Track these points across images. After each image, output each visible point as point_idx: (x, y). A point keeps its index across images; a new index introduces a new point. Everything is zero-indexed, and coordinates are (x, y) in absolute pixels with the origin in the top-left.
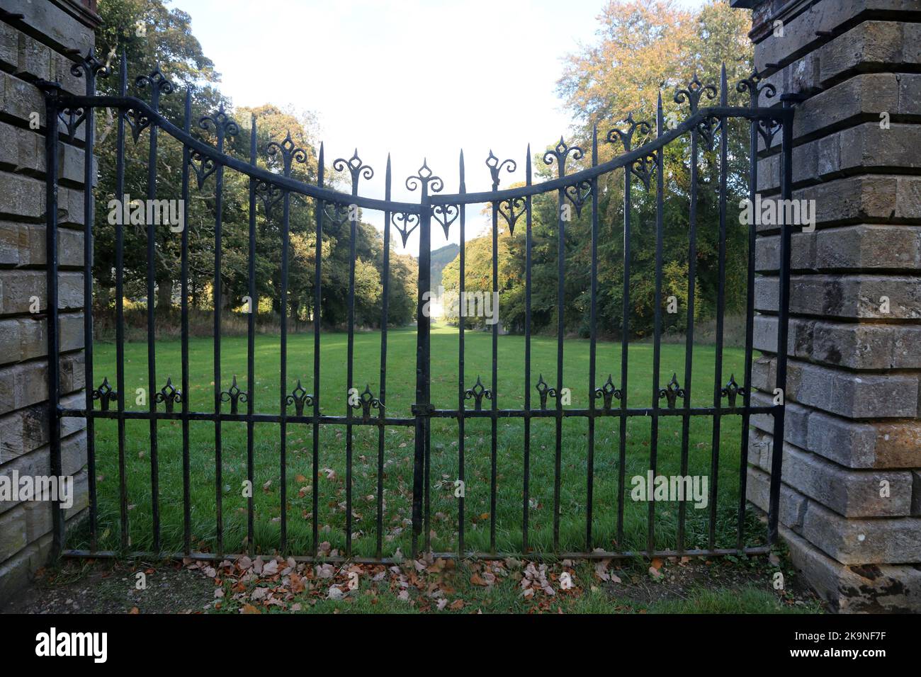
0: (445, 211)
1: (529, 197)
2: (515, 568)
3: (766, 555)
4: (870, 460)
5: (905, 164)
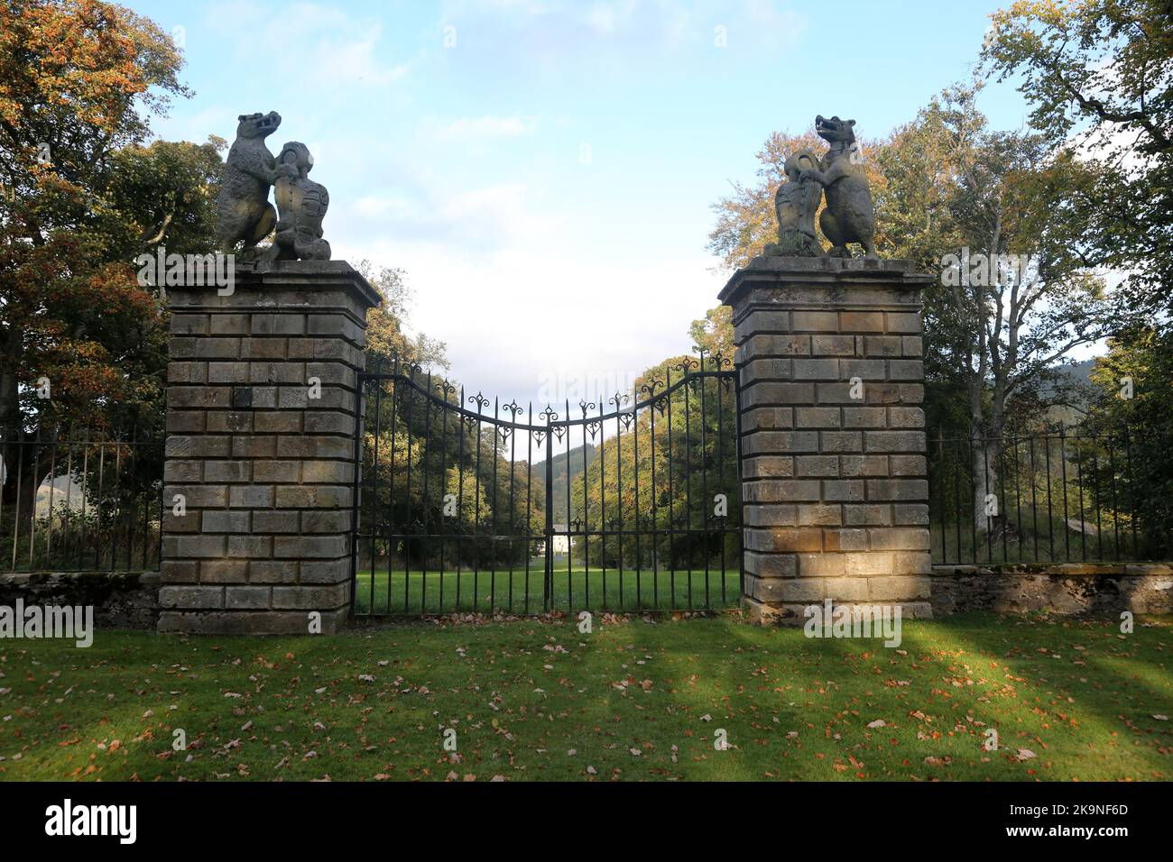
0: (559, 429)
3: (739, 611)
4: (771, 547)
5: (778, 402)
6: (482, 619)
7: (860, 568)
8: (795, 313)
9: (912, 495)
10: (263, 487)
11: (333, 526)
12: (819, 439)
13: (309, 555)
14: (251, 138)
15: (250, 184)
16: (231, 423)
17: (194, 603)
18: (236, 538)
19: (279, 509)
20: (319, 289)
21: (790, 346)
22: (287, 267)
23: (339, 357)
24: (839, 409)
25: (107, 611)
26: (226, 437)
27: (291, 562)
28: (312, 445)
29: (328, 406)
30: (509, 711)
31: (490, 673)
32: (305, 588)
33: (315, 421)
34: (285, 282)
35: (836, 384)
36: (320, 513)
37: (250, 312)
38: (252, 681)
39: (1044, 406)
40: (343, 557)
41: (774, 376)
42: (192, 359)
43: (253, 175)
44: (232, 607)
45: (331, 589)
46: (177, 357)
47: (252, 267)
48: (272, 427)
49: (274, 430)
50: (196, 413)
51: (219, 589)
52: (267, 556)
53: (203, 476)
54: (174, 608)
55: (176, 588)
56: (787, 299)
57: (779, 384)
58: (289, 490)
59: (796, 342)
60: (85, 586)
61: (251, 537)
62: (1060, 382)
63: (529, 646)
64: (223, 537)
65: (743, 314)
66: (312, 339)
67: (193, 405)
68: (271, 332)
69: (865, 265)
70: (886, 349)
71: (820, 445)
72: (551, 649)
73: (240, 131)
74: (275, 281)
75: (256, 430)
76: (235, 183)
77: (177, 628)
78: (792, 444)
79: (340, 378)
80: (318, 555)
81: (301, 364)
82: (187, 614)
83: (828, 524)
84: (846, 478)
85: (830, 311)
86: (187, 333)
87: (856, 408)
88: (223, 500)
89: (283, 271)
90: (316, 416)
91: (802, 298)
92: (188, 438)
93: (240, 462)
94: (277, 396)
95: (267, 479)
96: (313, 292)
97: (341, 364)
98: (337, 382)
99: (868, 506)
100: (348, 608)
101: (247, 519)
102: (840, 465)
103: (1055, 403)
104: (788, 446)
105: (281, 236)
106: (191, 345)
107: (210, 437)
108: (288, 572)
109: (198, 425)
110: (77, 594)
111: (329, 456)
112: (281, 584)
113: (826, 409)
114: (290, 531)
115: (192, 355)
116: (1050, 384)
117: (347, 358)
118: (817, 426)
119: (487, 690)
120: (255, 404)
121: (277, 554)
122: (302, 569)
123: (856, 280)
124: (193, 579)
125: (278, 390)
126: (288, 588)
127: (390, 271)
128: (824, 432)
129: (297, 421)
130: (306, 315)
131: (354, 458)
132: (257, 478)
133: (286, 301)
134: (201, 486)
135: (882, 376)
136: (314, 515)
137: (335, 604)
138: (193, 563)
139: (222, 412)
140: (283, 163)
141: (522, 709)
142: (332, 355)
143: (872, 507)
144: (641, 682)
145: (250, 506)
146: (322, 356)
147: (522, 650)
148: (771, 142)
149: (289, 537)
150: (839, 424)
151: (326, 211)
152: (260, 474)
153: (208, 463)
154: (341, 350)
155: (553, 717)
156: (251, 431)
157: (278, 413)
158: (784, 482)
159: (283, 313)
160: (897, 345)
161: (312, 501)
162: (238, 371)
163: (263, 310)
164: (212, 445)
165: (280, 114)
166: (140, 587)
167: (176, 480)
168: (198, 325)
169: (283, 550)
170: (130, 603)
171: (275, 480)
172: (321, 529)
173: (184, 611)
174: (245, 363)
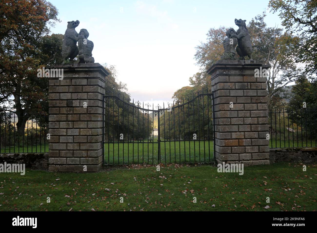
0: (161, 111)
1: (174, 109)
2: (174, 165)
3: (214, 163)
4: (224, 145)
5: (226, 103)
6: (140, 166)
7: (249, 150)
8: (230, 76)
9: (264, 129)
10: (77, 129)
11: (97, 140)
12: (238, 113)
13: (90, 149)
14: (71, 28)
15: (71, 41)
16: (67, 111)
17: (58, 162)
18: (69, 144)
19: (81, 136)
20: (91, 71)
21: (229, 86)
22: (82, 65)
23: (97, 91)
24: (243, 104)
25: (35, 164)
26: (66, 115)
27: (85, 151)
28: (90, 117)
29: (94, 106)
30: (152, 203)
31: (144, 187)
32: (89, 158)
33: (91, 110)
34: (81, 69)
35: (242, 97)
36: (93, 137)
37: (71, 79)
38: (73, 191)
39: (281, 98)
40: (100, 149)
41: (224, 95)
42: (55, 93)
43: (72, 39)
44: (69, 164)
45: (97, 158)
46: (51, 92)
47: (72, 65)
48: (79, 112)
49: (79, 113)
50: (57, 108)
51: (65, 158)
52: (78, 149)
53: (59, 126)
54: (53, 164)
55: (53, 158)
56: (228, 72)
57: (226, 97)
58: (84, 130)
59: (231, 85)
60: (29, 157)
61: (74, 144)
62: (285, 92)
63: (155, 176)
64: (66, 144)
65: (215, 77)
66: (89, 86)
67: (56, 106)
68: (78, 84)
69: (251, 62)
70: (257, 87)
71: (238, 115)
72: (161, 177)
73: (68, 26)
74: (78, 69)
75: (74, 113)
76: (66, 41)
77: (54, 170)
78: (230, 115)
79: (98, 97)
80: (93, 149)
81: (86, 93)
82: (57, 166)
83: (240, 138)
84: (245, 125)
85: (240, 76)
86: (54, 85)
87: (248, 104)
88: (65, 133)
89: (81, 66)
90: (91, 108)
91: (233, 72)
92: (55, 115)
93: (70, 122)
94: (80, 103)
95: (77, 127)
96: (90, 72)
97: (98, 93)
98: (97, 98)
99: (252, 133)
100: (102, 163)
101: (72, 139)
102: (244, 121)
103: (284, 98)
104: (229, 116)
105: (80, 56)
106: (55, 89)
107: (61, 115)
108: (84, 153)
109: (58, 112)
110: (27, 159)
111: (95, 120)
112: (83, 157)
113: (239, 104)
114: (84, 142)
115: (55, 92)
116: (282, 93)
117: (100, 91)
118: (237, 110)
119: (144, 194)
120: (74, 105)
121: (81, 149)
122: (88, 153)
123: (248, 67)
124: (58, 156)
125: (80, 101)
126: (84, 158)
127: (112, 66)
128: (239, 111)
129: (86, 110)
130: (88, 79)
131: (102, 120)
132: (75, 127)
133: (82, 75)
134: (59, 129)
135: (256, 95)
136: (91, 137)
137: (98, 163)
138: (58, 151)
139: (64, 108)
140: (80, 35)
141: (156, 203)
142: (95, 91)
143: (253, 133)
144: (190, 191)
145: (73, 135)
146: (92, 91)
147: (153, 178)
148: (210, 31)
149: (85, 144)
150: (243, 109)
151: (93, 49)
152: (75, 126)
153: (61, 123)
154: (98, 89)
155: (166, 206)
156: (73, 113)
157: (80, 108)
158: (227, 126)
159: (81, 79)
160: (260, 85)
161: (91, 133)
162: (68, 96)
163: (75, 78)
164: (62, 117)
165: (79, 21)
166: (44, 157)
167: (52, 128)
168: (57, 83)
169: (83, 147)
170: (41, 162)
171: (80, 127)
172: (93, 141)
173: (56, 165)
174: (70, 94)
